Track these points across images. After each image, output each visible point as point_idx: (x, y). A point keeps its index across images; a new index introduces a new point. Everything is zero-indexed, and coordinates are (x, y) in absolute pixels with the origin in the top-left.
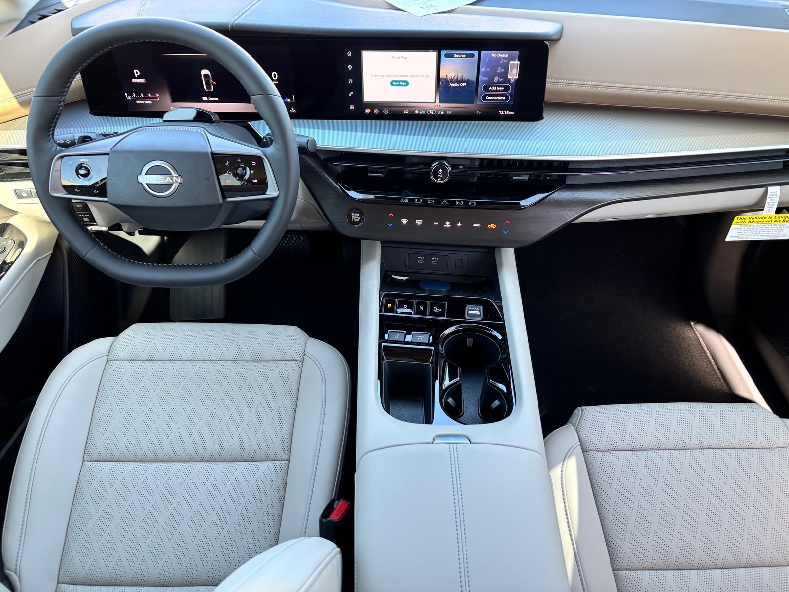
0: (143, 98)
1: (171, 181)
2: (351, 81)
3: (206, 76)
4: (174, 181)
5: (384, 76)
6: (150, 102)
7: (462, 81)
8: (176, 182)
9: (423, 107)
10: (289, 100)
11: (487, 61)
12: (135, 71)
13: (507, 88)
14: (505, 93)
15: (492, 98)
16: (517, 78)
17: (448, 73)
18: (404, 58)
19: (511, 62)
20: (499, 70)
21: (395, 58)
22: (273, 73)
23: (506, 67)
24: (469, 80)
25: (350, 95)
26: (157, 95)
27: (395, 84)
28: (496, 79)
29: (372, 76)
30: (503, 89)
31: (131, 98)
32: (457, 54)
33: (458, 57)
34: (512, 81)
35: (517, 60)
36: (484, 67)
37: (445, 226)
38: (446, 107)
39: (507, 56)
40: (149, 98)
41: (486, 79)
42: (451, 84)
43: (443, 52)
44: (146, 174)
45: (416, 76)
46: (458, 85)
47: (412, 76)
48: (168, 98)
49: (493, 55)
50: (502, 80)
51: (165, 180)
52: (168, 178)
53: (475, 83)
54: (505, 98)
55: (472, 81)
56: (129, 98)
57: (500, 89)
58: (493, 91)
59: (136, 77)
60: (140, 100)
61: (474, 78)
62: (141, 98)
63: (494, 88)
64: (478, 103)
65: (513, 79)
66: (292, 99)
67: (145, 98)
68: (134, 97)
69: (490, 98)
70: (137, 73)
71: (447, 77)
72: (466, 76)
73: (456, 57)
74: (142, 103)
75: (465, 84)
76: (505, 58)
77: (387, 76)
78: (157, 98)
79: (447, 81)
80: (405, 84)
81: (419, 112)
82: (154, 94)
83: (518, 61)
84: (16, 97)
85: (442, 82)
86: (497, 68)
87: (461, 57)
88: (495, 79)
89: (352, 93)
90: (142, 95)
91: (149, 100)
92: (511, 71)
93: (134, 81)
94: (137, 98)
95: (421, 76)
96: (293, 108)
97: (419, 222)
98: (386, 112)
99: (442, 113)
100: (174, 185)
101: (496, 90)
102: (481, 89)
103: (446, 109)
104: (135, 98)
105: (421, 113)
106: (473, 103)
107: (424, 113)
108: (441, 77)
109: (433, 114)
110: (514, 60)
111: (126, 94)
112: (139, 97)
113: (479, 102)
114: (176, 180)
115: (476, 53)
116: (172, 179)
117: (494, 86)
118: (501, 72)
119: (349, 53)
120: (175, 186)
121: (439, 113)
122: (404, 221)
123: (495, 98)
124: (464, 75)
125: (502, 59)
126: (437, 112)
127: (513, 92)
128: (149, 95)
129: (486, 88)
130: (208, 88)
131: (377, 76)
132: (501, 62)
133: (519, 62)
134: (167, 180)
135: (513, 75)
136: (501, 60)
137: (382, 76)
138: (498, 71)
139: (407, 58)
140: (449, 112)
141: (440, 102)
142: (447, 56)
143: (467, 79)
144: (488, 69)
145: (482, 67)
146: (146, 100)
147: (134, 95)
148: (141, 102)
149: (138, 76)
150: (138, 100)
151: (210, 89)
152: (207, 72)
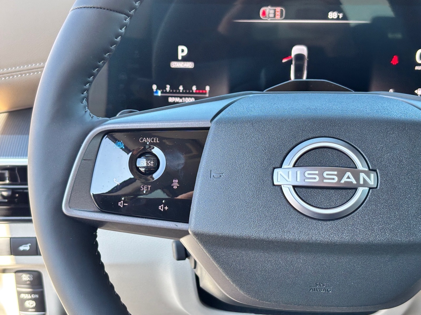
0: (183, 93)
1: (355, 182)
3: (299, 57)
4: (362, 182)
6: (192, 100)
8: (365, 184)
12: (180, 48)
22: (420, 51)
26: (208, 88)
31: (162, 93)
40: (193, 93)
44: (294, 166)
51: (340, 179)
52: (349, 174)
56: (159, 93)
59: (180, 58)
60: (175, 97)
62: (179, 93)
67: (186, 93)
68: (166, 92)
70: (182, 51)
74: (178, 102)
78: (205, 93)
82: (201, 87)
91: (191, 97)
93: (174, 65)
94: (173, 93)
100: (360, 190)
104: (169, 92)
111: (154, 87)
112: (175, 91)
114: (364, 180)
116: (357, 179)
120: (361, 192)
128: (194, 88)
130: (299, 76)
134: (344, 180)
146: (185, 97)
147: (168, 89)
148: (178, 100)
149: (182, 57)
150: (172, 97)
151: (301, 77)
152: (303, 50)
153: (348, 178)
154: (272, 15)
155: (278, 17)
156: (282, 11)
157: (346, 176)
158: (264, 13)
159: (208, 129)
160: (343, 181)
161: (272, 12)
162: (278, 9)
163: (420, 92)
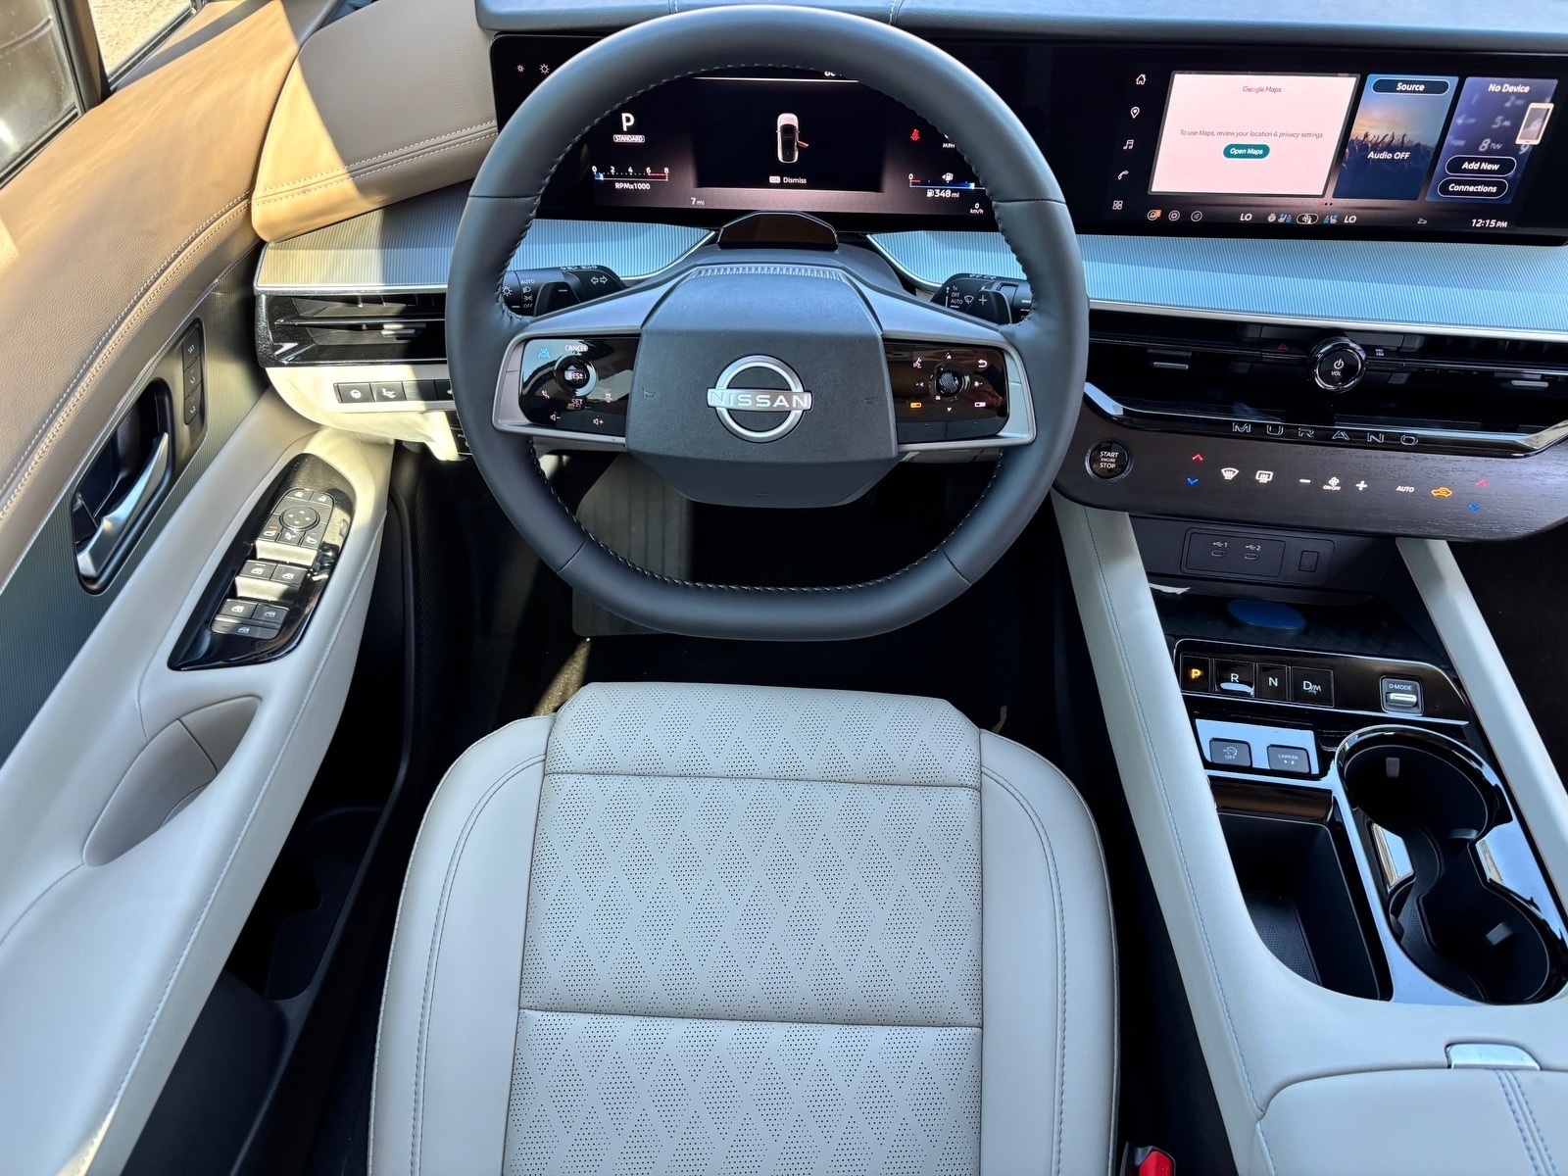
0: (633, 177)
1: (787, 406)
2: (1130, 144)
3: (787, 129)
4: (794, 405)
5: (1212, 134)
6: (647, 186)
7: (1402, 148)
8: (799, 406)
9: (1291, 206)
10: (972, 186)
11: (1474, 101)
12: (624, 115)
13: (1506, 166)
14: (1500, 178)
15: (1463, 188)
16: (1537, 142)
17: (1373, 127)
18: (1274, 90)
19: (1533, 105)
20: (1501, 122)
21: (1250, 90)
23: (1517, 116)
24: (1418, 145)
25: (1120, 177)
26: (666, 170)
27: (1235, 151)
28: (1485, 144)
29: (1183, 133)
30: (1496, 167)
31: (604, 177)
32: (1404, 82)
33: (1406, 91)
34: (1523, 150)
35: (1549, 99)
36: (1464, 116)
37: (1326, 487)
38: (1346, 208)
39: (1527, 89)
40: (647, 177)
41: (1461, 143)
42: (1371, 155)
43: (1373, 79)
44: (728, 387)
45: (1292, 135)
46: (1389, 156)
47: (1282, 135)
48: (689, 177)
49: (1493, 88)
50: (1499, 146)
51: (773, 402)
52: (781, 397)
53: (1432, 152)
54: (1494, 189)
55: (1425, 148)
56: (601, 177)
57: (1489, 167)
58: (1472, 171)
59: (625, 129)
60: (623, 182)
61: (1431, 141)
62: (629, 176)
63: (1474, 166)
64: (1427, 199)
65: (1525, 146)
67: (638, 177)
69: (1457, 188)
70: (628, 120)
71: (1366, 136)
72: (1414, 136)
73: (1401, 91)
74: (628, 189)
75: (1407, 155)
76: (1519, 95)
77: (1220, 133)
78: (664, 177)
79: (1365, 147)
80: (1261, 152)
81: (1278, 217)
82: (658, 169)
83: (1551, 102)
84: (353, 174)
85: (1352, 150)
86: (1495, 117)
87: (1414, 92)
88: (1483, 144)
89: (1126, 172)
90: (630, 170)
91: (645, 182)
92: (1527, 126)
93: (619, 138)
94: (620, 176)
95: (1304, 135)
96: (977, 205)
97: (1264, 477)
98: (1197, 216)
99: (1333, 221)
101: (1480, 171)
102: (1442, 165)
103: (1346, 211)
104: (615, 176)
105: (1281, 220)
106: (1415, 199)
107: (1288, 221)
108: (1353, 136)
109: (1309, 223)
110: (1541, 100)
111: (594, 169)
112: (622, 174)
113: (1429, 197)
114: (798, 402)
115: (1452, 81)
116: (790, 401)
117: (1476, 160)
118: (1502, 127)
119: (1142, 79)
120: (794, 415)
121: (1326, 221)
122: (1229, 474)
123: (1471, 189)
124: (1409, 133)
125: (1513, 98)
126: (1323, 217)
127: (1519, 176)
128: (648, 170)
129: (1456, 166)
130: (788, 154)
131: (1195, 133)
132: (1508, 104)
133: (1551, 106)
134: (777, 403)
135: (1529, 137)
136: (1507, 100)
137: (1207, 134)
138: (1495, 126)
139: (1280, 90)
140: (1351, 220)
141: (1335, 196)
142: (1380, 87)
143: (1415, 142)
144: (1472, 121)
145: (1460, 115)
146: (637, 182)
147: (613, 171)
148: (627, 186)
149: (628, 127)
150: (619, 182)
151: (792, 158)
152: (792, 119)
153: (781, 401)
157: (779, 400)
159: (639, 335)
160: (775, 406)
163: (949, 177)
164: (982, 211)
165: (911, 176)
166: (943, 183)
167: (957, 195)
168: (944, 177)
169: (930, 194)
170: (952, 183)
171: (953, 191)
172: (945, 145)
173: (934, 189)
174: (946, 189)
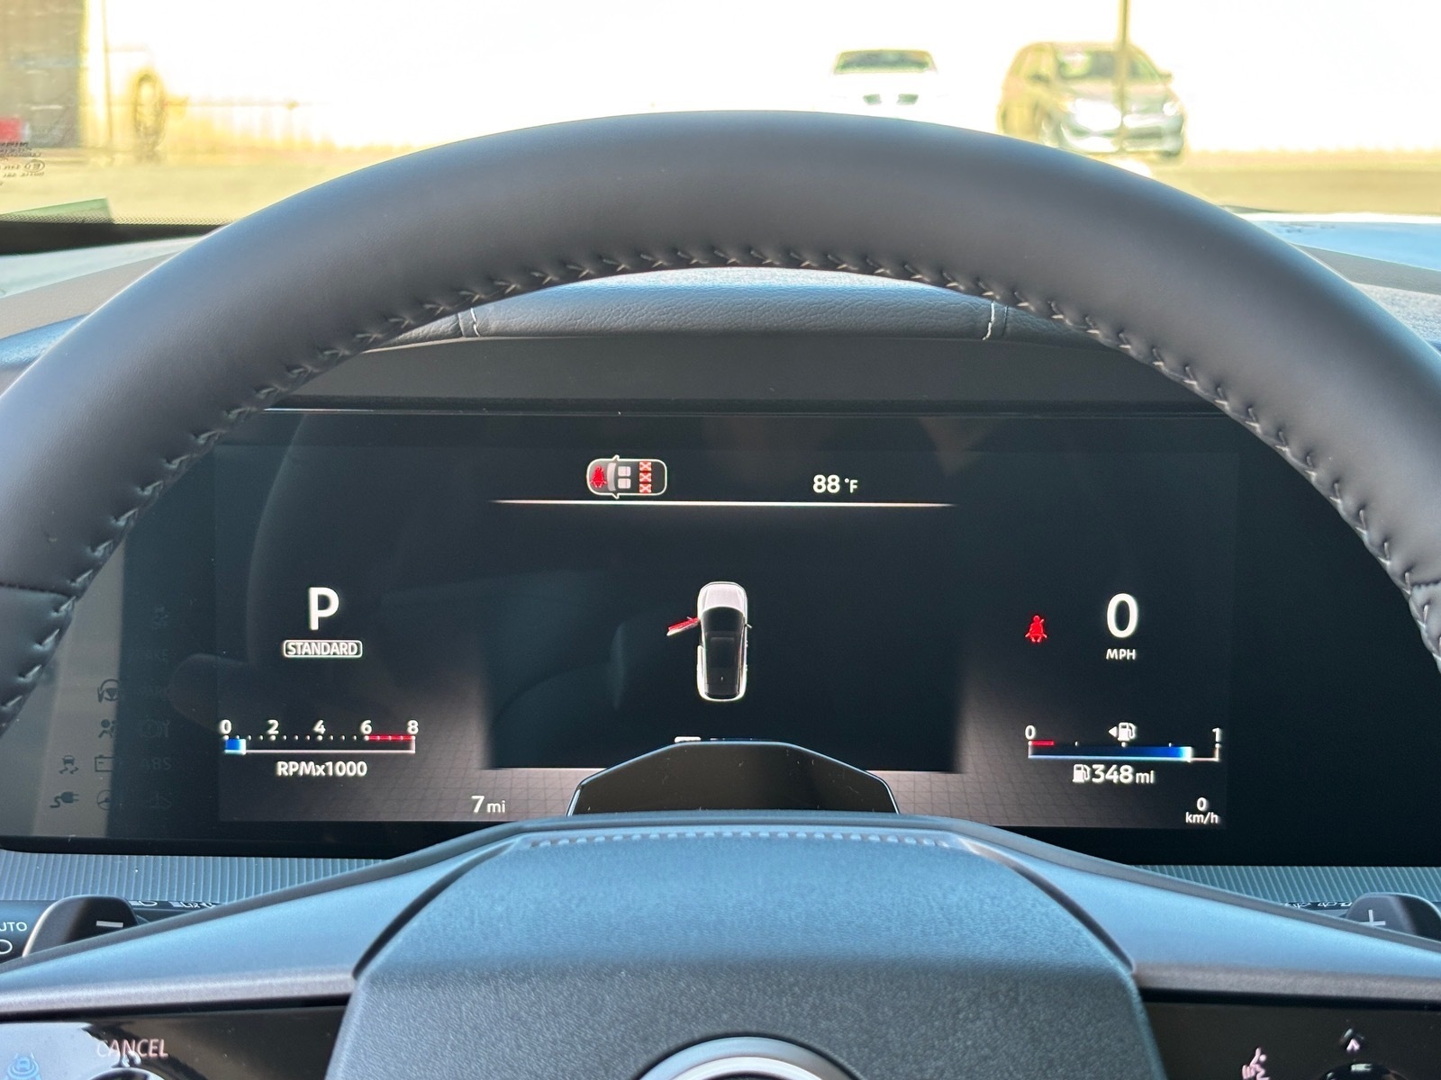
0: (326, 744)
3: (723, 618)
6: (358, 769)
10: (1187, 754)
12: (315, 593)
22: (1118, 599)
26: (413, 727)
31: (251, 746)
40: (361, 743)
48: (471, 741)
56: (242, 748)
59: (314, 626)
60: (299, 759)
62: (313, 744)
66: (1203, 748)
67: (337, 744)
68: (267, 744)
70: (323, 602)
74: (307, 778)
78: (406, 745)
82: (392, 723)
90: (320, 728)
93: (297, 649)
94: (290, 744)
96: (1202, 803)
104: (279, 744)
111: (226, 727)
112: (297, 738)
128: (366, 726)
130: (723, 683)
146: (335, 759)
147: (273, 731)
148: (306, 768)
149: (321, 620)
150: (288, 758)
151: (730, 690)
152: (733, 596)
154: (625, 484)
155: (645, 489)
156: (656, 469)
158: (599, 476)
159: (343, 1000)
161: (625, 471)
162: (646, 464)
163: (1125, 733)
164: (1214, 818)
165: (1031, 732)
166: (1113, 746)
167: (1148, 778)
168: (1113, 732)
169: (1080, 775)
170: (1134, 747)
171: (1139, 767)
172: (1111, 654)
173: (1090, 763)
174: (1120, 764)
